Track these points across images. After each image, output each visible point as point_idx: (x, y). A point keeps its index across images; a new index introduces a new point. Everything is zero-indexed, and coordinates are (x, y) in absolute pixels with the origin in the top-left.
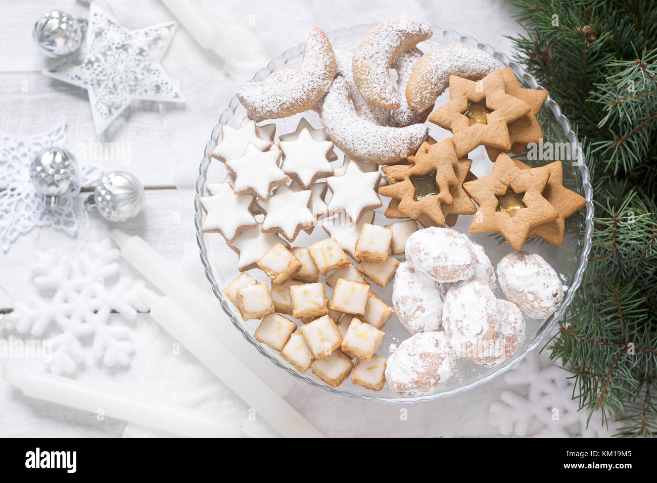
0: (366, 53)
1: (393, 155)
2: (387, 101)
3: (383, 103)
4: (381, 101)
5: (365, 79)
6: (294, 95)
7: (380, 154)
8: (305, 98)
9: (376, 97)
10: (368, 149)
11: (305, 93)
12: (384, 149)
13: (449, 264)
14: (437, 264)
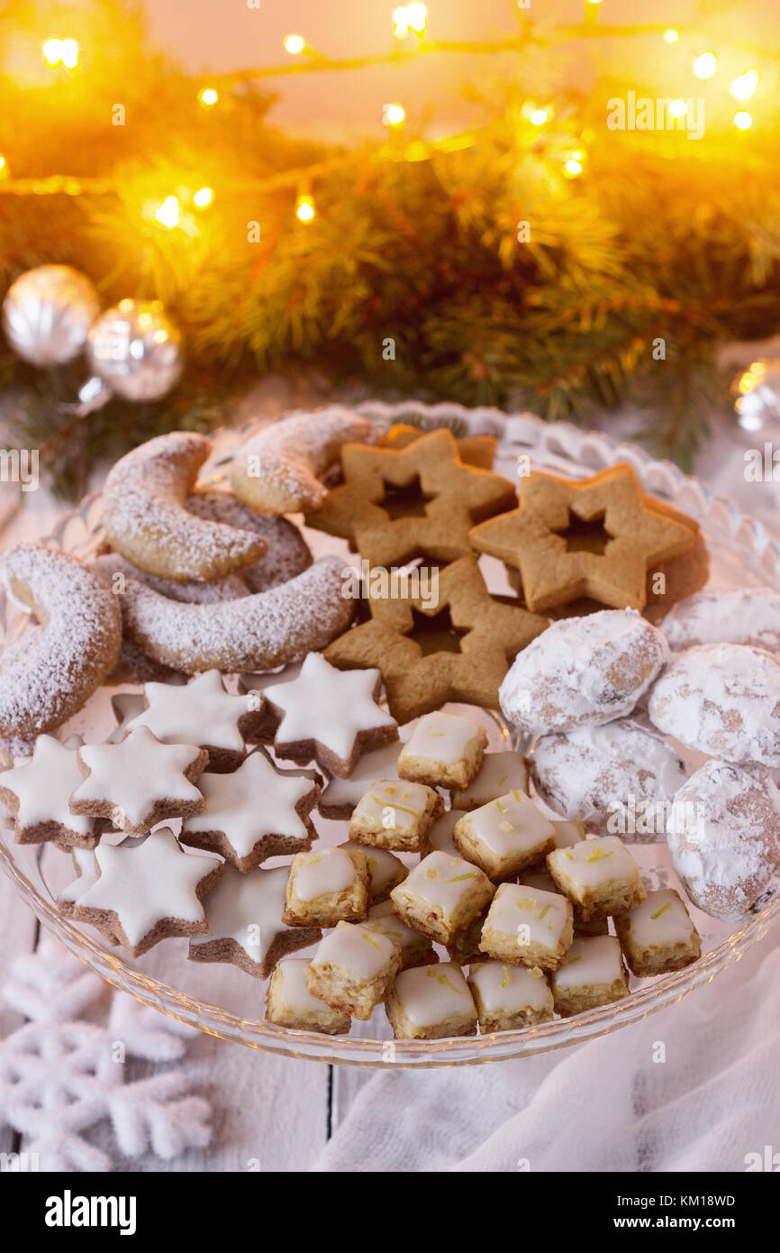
0: (136, 508)
1: (333, 611)
2: (242, 545)
3: (237, 552)
4: (229, 551)
5: (170, 542)
6: (78, 638)
7: (312, 621)
8: (101, 629)
9: (215, 550)
10: (287, 625)
11: (93, 621)
12: (310, 607)
13: (623, 647)
14: (606, 665)
